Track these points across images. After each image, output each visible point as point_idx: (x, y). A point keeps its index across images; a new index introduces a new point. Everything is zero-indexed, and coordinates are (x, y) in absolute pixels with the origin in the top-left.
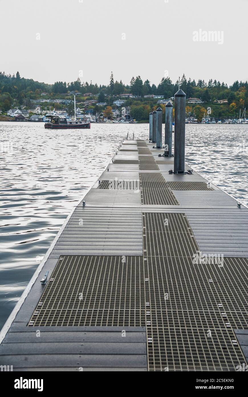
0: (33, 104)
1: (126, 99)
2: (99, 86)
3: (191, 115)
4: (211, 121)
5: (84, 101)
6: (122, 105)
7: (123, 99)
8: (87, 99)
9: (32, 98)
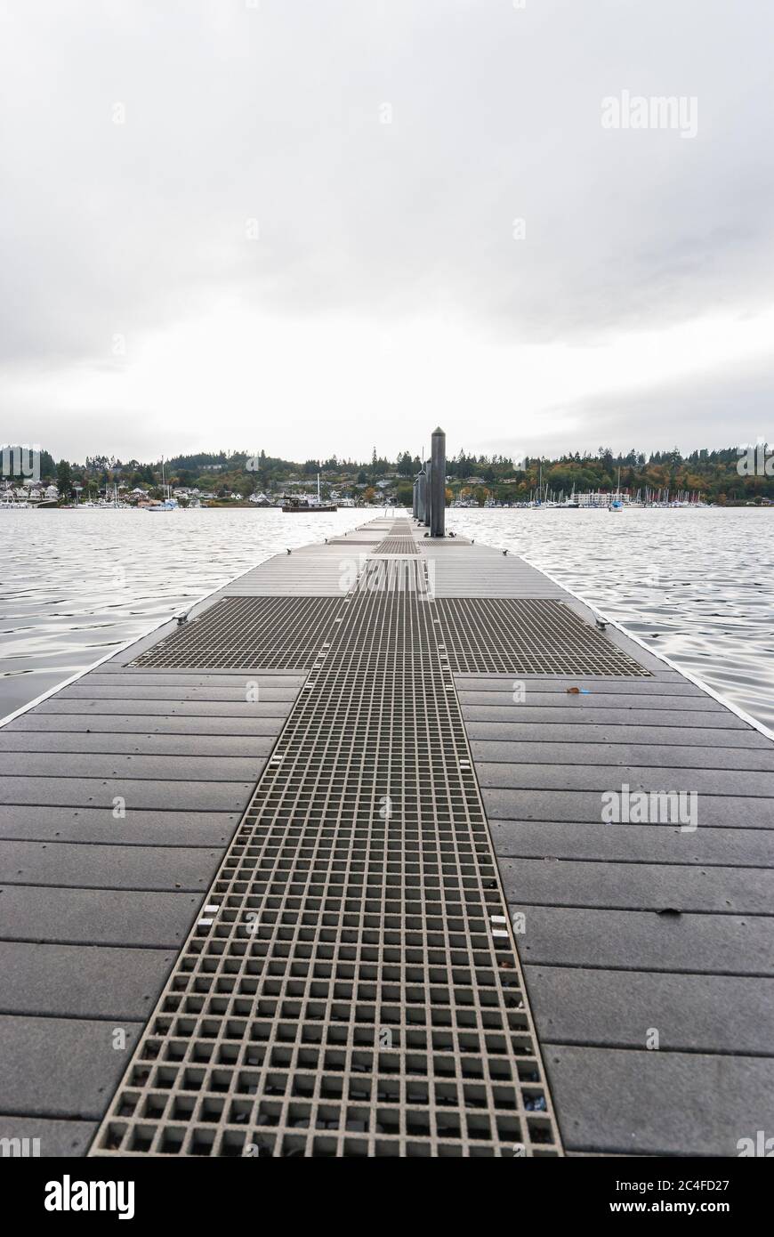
0: (280, 487)
1: (392, 479)
2: (359, 465)
3: (471, 498)
4: (496, 504)
5: (340, 482)
6: (387, 487)
7: (388, 479)
8: (345, 480)
9: (278, 480)
